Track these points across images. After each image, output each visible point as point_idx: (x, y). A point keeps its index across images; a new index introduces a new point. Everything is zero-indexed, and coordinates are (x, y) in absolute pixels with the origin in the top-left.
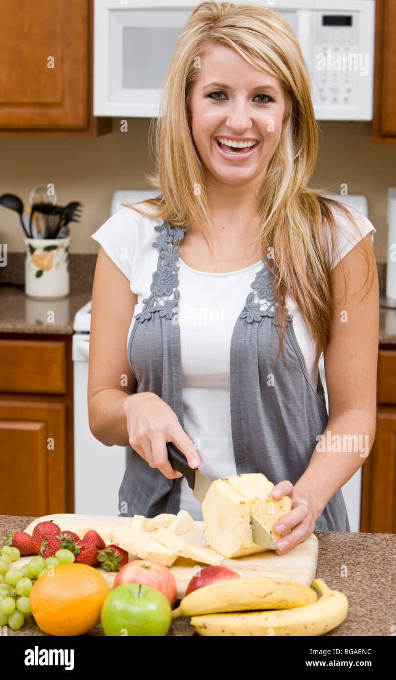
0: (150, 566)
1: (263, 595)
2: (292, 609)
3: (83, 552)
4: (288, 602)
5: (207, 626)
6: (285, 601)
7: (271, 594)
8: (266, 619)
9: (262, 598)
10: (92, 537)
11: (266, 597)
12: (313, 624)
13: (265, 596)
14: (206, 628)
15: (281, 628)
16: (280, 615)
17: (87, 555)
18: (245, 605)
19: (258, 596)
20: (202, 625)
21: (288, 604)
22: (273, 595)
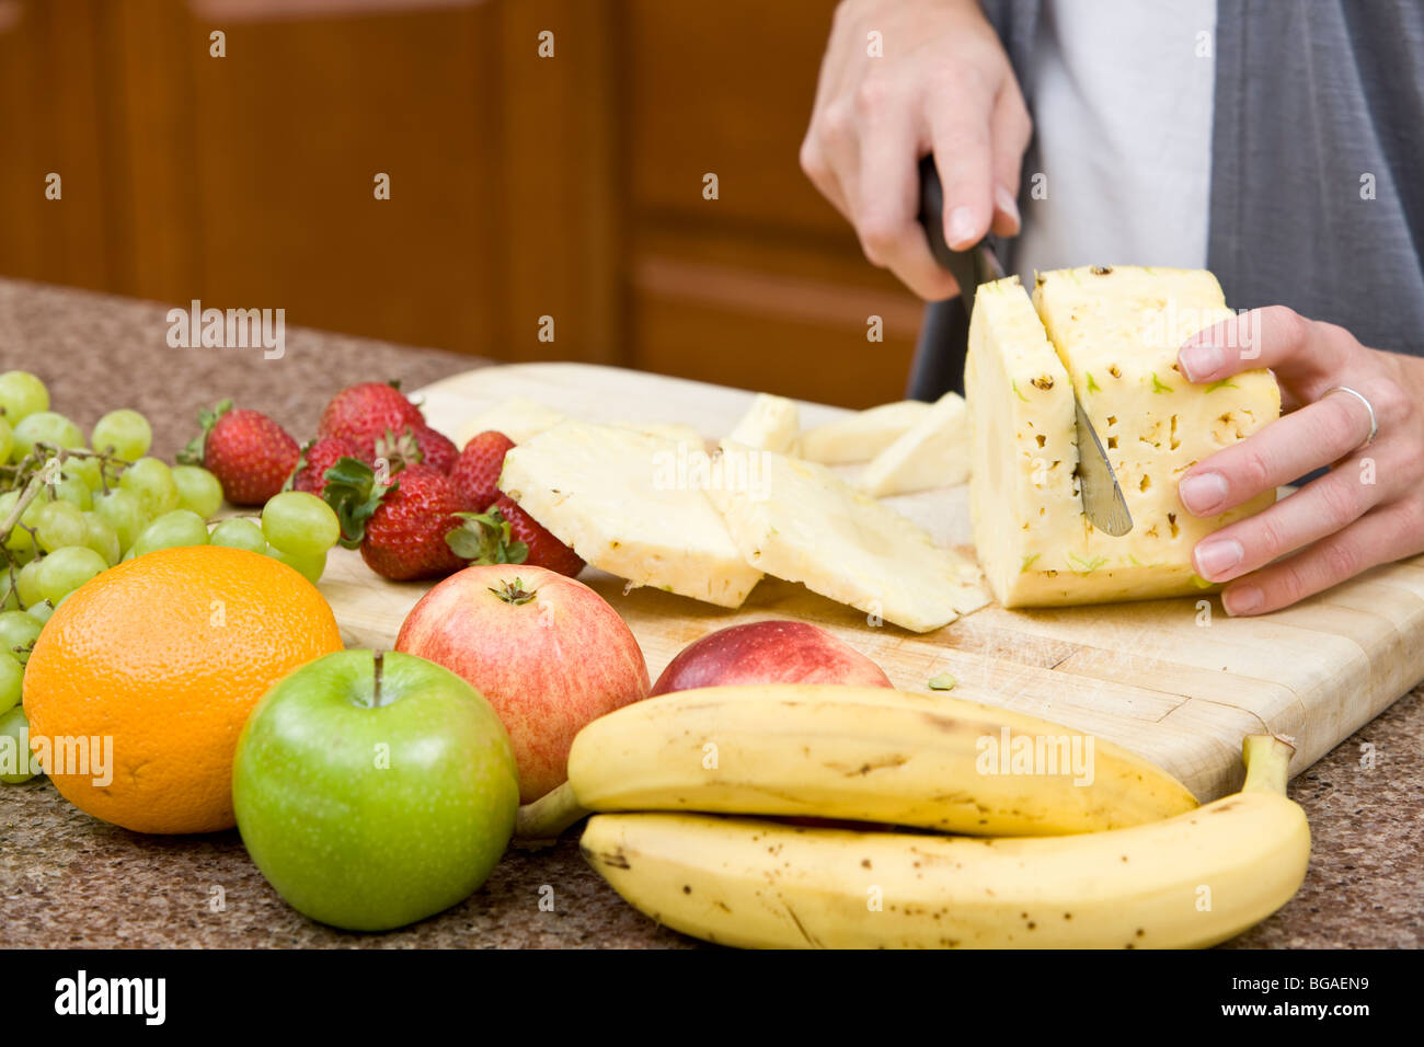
0: (533, 596)
1: (860, 765)
2: (997, 842)
3: (390, 510)
4: (982, 809)
5: (630, 860)
6: (971, 801)
7: (898, 762)
8: (866, 864)
9: (850, 775)
10: (479, 458)
11: (870, 775)
12: (1068, 916)
13: (866, 769)
14: (626, 867)
15: (919, 912)
16: (929, 858)
17: (402, 523)
18: (780, 794)
19: (832, 765)
20: (613, 852)
21: (985, 816)
22: (903, 768)
